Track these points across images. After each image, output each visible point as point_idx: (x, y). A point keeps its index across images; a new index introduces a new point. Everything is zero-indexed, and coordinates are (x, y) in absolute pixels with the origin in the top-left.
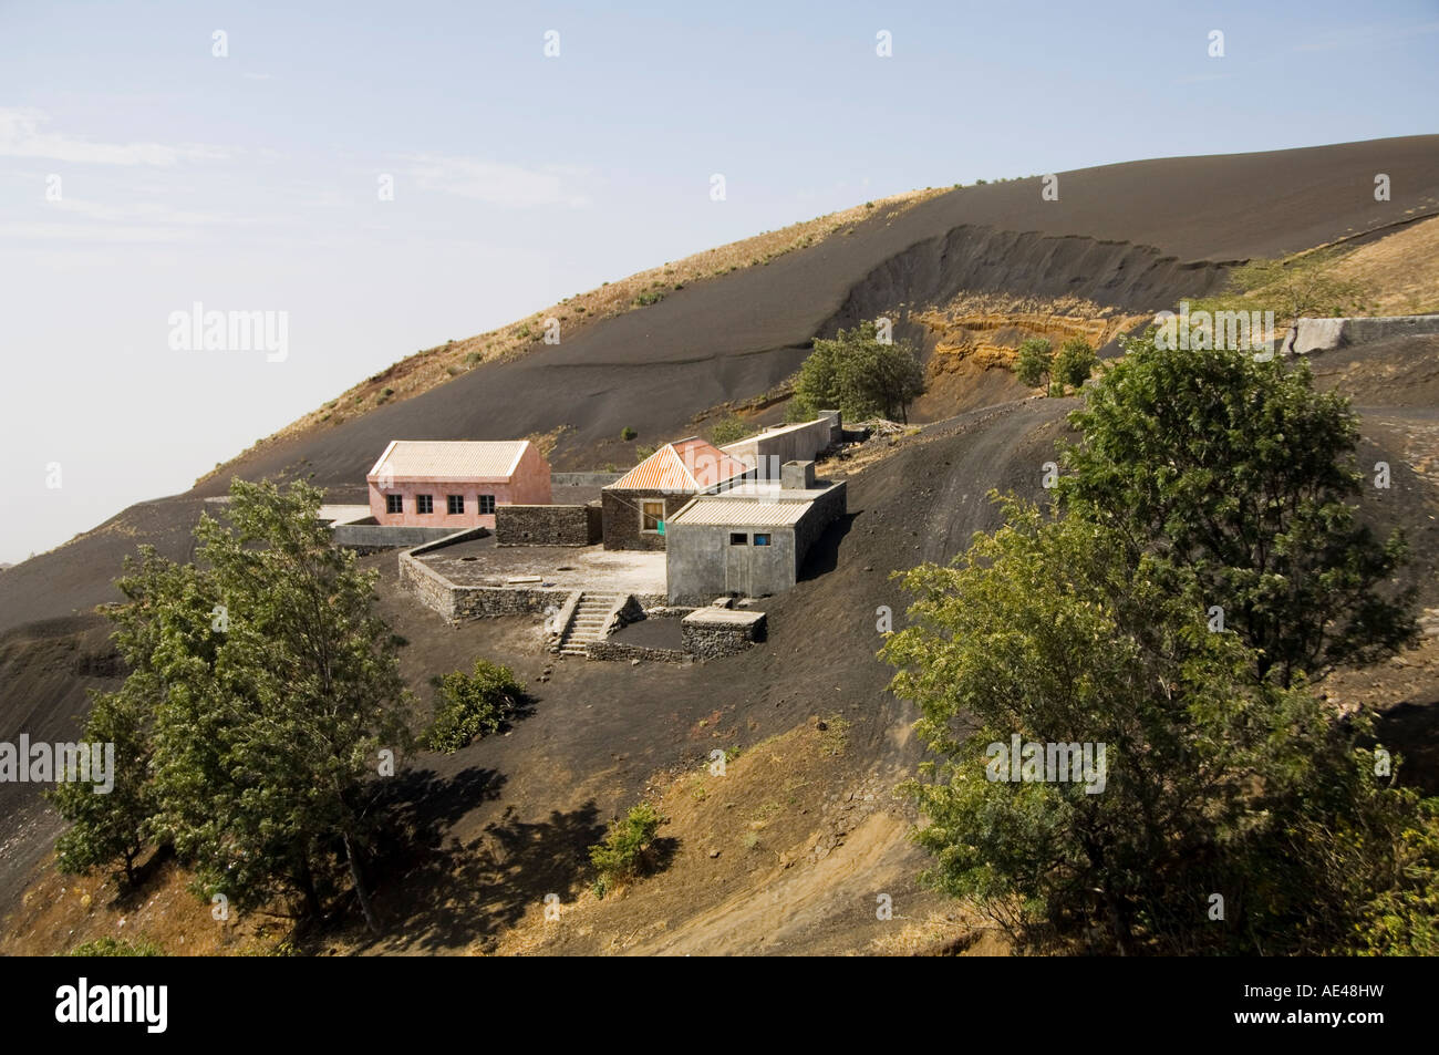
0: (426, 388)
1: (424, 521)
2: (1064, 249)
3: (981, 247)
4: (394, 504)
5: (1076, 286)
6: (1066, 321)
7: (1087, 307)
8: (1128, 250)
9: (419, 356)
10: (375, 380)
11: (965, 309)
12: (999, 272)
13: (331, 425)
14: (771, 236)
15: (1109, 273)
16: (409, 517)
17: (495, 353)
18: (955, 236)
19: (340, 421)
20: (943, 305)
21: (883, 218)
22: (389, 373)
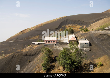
0: (26, 32)
1: (49, 43)
2: (75, 21)
3: (69, 21)
4: (47, 42)
5: (77, 23)
6: (77, 26)
7: (78, 25)
8: (80, 21)
9: (25, 30)
10: (21, 32)
11: (69, 25)
12: (71, 23)
13: (18, 35)
14: (53, 20)
15: (79, 22)
16: (48, 43)
17: (32, 29)
18: (67, 20)
19: (19, 35)
20: (67, 25)
21: (61, 19)
22: (22, 31)
